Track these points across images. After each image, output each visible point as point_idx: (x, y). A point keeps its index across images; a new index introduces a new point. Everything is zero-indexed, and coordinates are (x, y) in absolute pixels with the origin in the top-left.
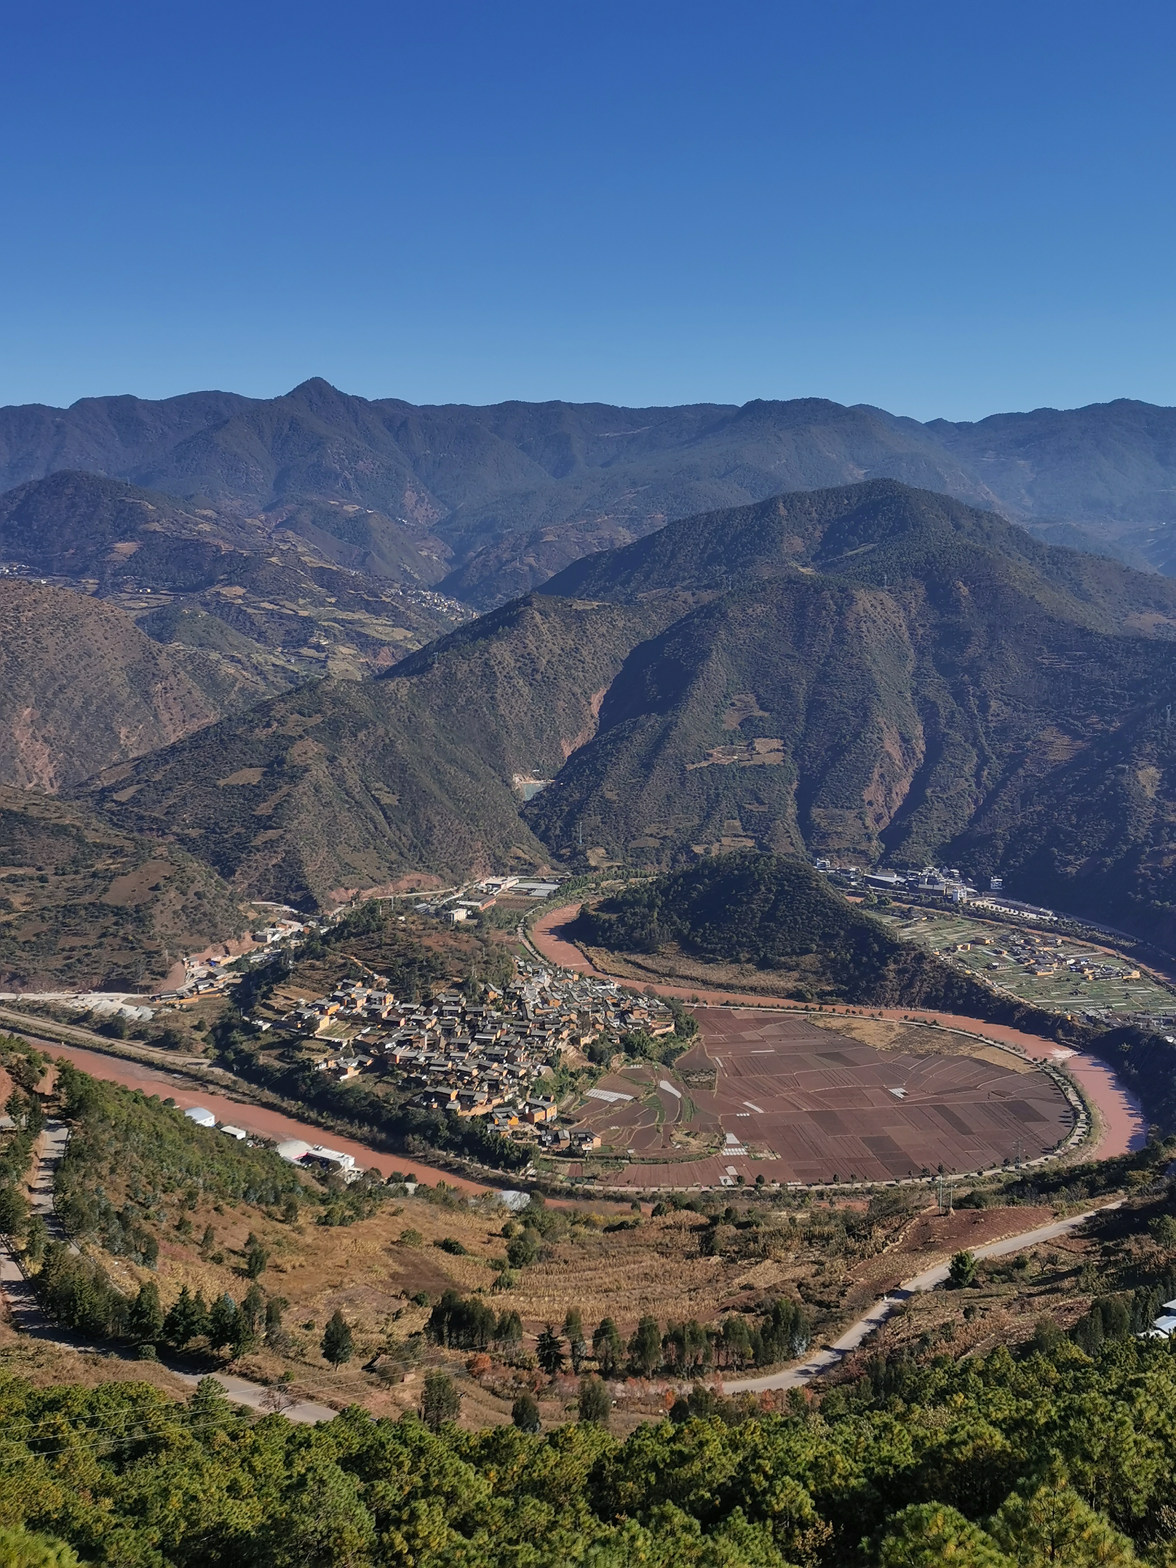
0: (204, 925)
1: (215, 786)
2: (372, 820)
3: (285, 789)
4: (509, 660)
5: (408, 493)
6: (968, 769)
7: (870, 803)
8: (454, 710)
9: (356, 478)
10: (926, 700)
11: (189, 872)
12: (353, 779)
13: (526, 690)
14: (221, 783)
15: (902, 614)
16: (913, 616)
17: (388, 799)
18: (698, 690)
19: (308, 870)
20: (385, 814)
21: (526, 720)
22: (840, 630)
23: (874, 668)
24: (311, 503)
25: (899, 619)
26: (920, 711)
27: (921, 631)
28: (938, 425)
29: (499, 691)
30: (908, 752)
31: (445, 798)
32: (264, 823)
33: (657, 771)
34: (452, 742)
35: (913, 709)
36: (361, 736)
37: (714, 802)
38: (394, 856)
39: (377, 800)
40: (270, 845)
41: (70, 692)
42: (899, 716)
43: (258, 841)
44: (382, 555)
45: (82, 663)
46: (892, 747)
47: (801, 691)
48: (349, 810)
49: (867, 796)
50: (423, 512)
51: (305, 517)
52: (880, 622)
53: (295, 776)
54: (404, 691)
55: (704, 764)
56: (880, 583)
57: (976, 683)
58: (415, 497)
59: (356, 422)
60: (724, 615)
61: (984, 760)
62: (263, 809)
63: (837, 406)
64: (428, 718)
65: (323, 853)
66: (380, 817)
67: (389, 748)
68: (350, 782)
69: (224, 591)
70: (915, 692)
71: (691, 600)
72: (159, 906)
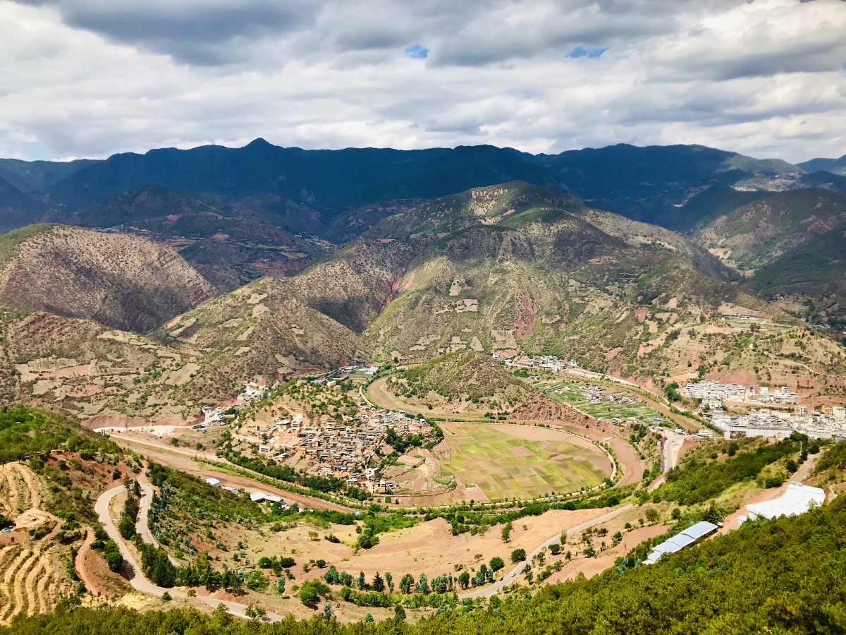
0: (215, 393)
1: (218, 328)
2: (291, 342)
3: (250, 328)
5: (304, 190)
6: (561, 311)
8: (328, 290)
9: (279, 184)
11: (206, 369)
13: (360, 280)
14: (220, 326)
15: (528, 241)
16: (533, 242)
17: (299, 332)
18: (438, 278)
19: (262, 366)
20: (297, 339)
21: (361, 293)
25: (527, 244)
27: (537, 249)
29: (348, 281)
30: (533, 304)
32: (241, 345)
33: (421, 315)
35: (534, 285)
38: (302, 358)
39: (293, 333)
40: (244, 355)
42: (528, 288)
43: (238, 353)
46: (525, 301)
48: (280, 338)
50: (311, 199)
51: (256, 202)
53: (256, 321)
54: (304, 282)
55: (442, 312)
58: (307, 193)
65: (269, 358)
66: (294, 340)
72: (193, 385)
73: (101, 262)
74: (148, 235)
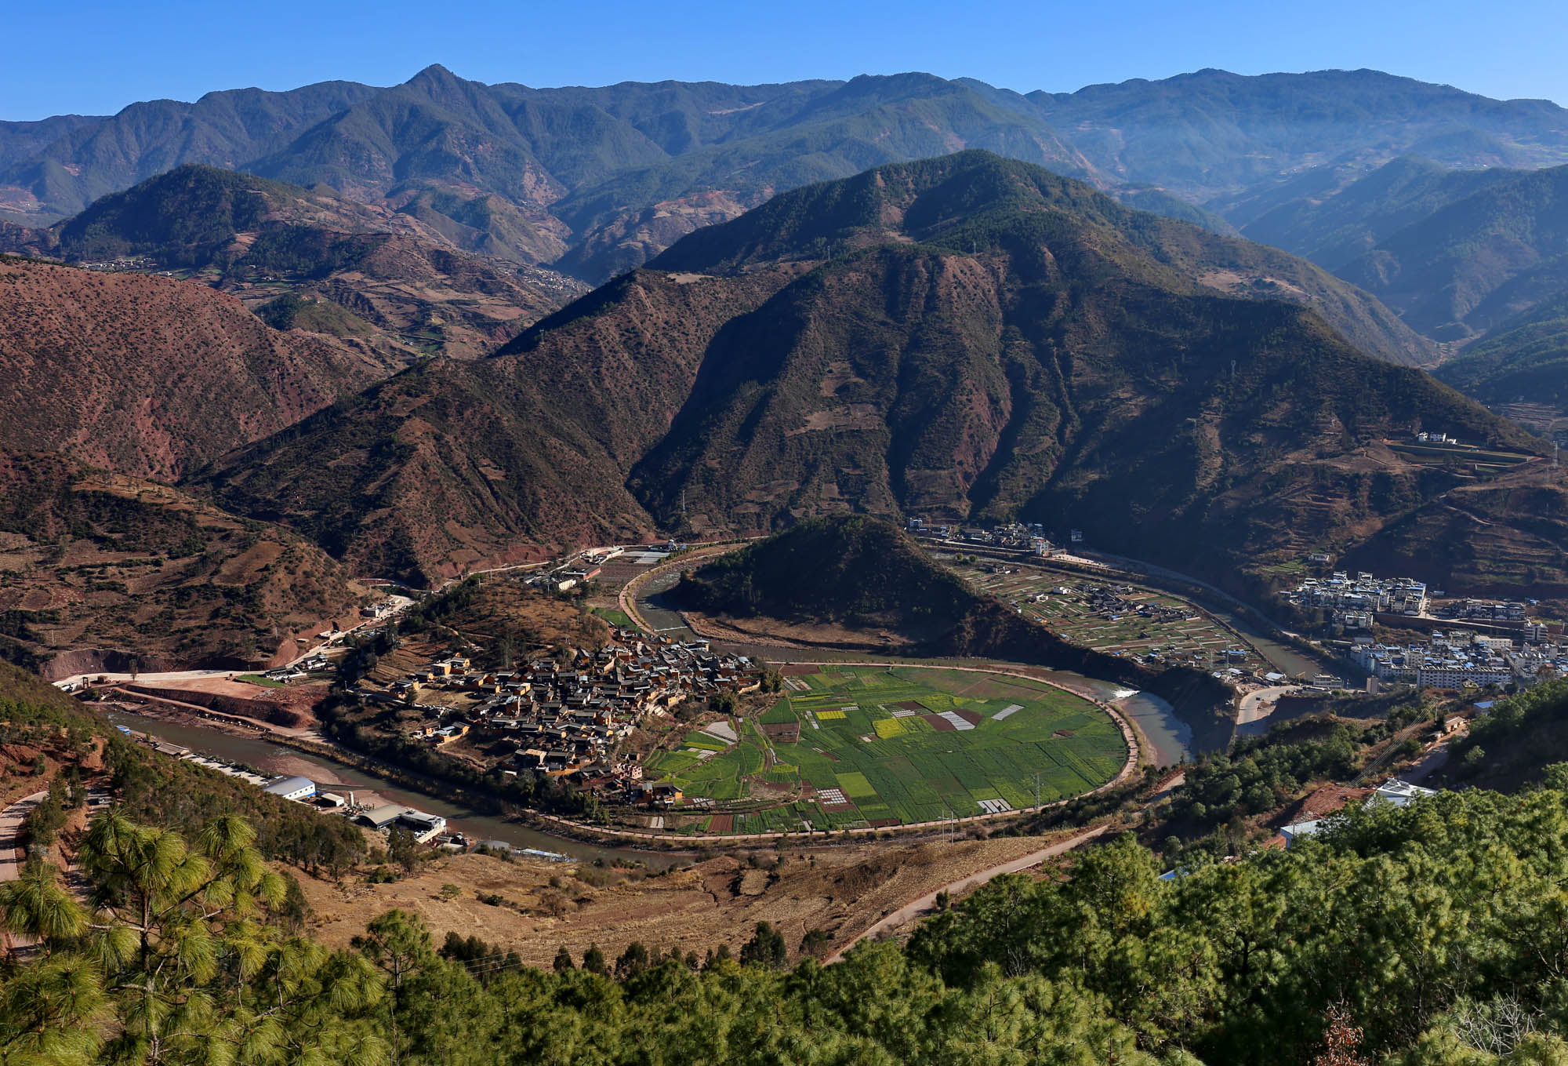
0: (314, 603)
1: (327, 468)
2: (479, 496)
3: (394, 468)
4: (614, 334)
5: (527, 174)
6: (1053, 426)
7: (961, 463)
8: (561, 386)
9: (476, 162)
10: (1012, 362)
11: (298, 553)
12: (459, 457)
13: (630, 364)
14: (331, 464)
15: (991, 279)
16: (1002, 280)
17: (495, 475)
18: (797, 359)
19: (416, 547)
20: (492, 489)
21: (632, 393)
22: (932, 297)
23: (965, 332)
24: (432, 189)
25: (988, 284)
26: (1007, 374)
27: (1009, 296)
28: (1036, 96)
29: (604, 365)
30: (996, 412)
31: (551, 473)
32: (374, 503)
33: (758, 439)
34: (559, 416)
35: (1000, 372)
36: (468, 413)
37: (811, 467)
38: (502, 530)
39: (484, 477)
40: (378, 523)
41: (189, 380)
42: (988, 378)
43: (367, 520)
44: (500, 237)
45: (200, 352)
46: (980, 407)
47: (895, 356)
48: (456, 487)
49: (958, 457)
50: (542, 192)
51: (425, 202)
52: (970, 288)
53: (405, 453)
54: (511, 369)
55: (803, 430)
56: (970, 250)
57: (1060, 344)
58: (534, 179)
59: (475, 106)
60: (821, 286)
61: (1066, 419)
62: (371, 489)
63: (939, 80)
64: (534, 394)
65: (431, 529)
66: (486, 493)
67: (494, 425)
68: (457, 459)
69: (345, 276)
70: (1003, 354)
71: (791, 272)
72: (268, 585)
73: (89, 332)
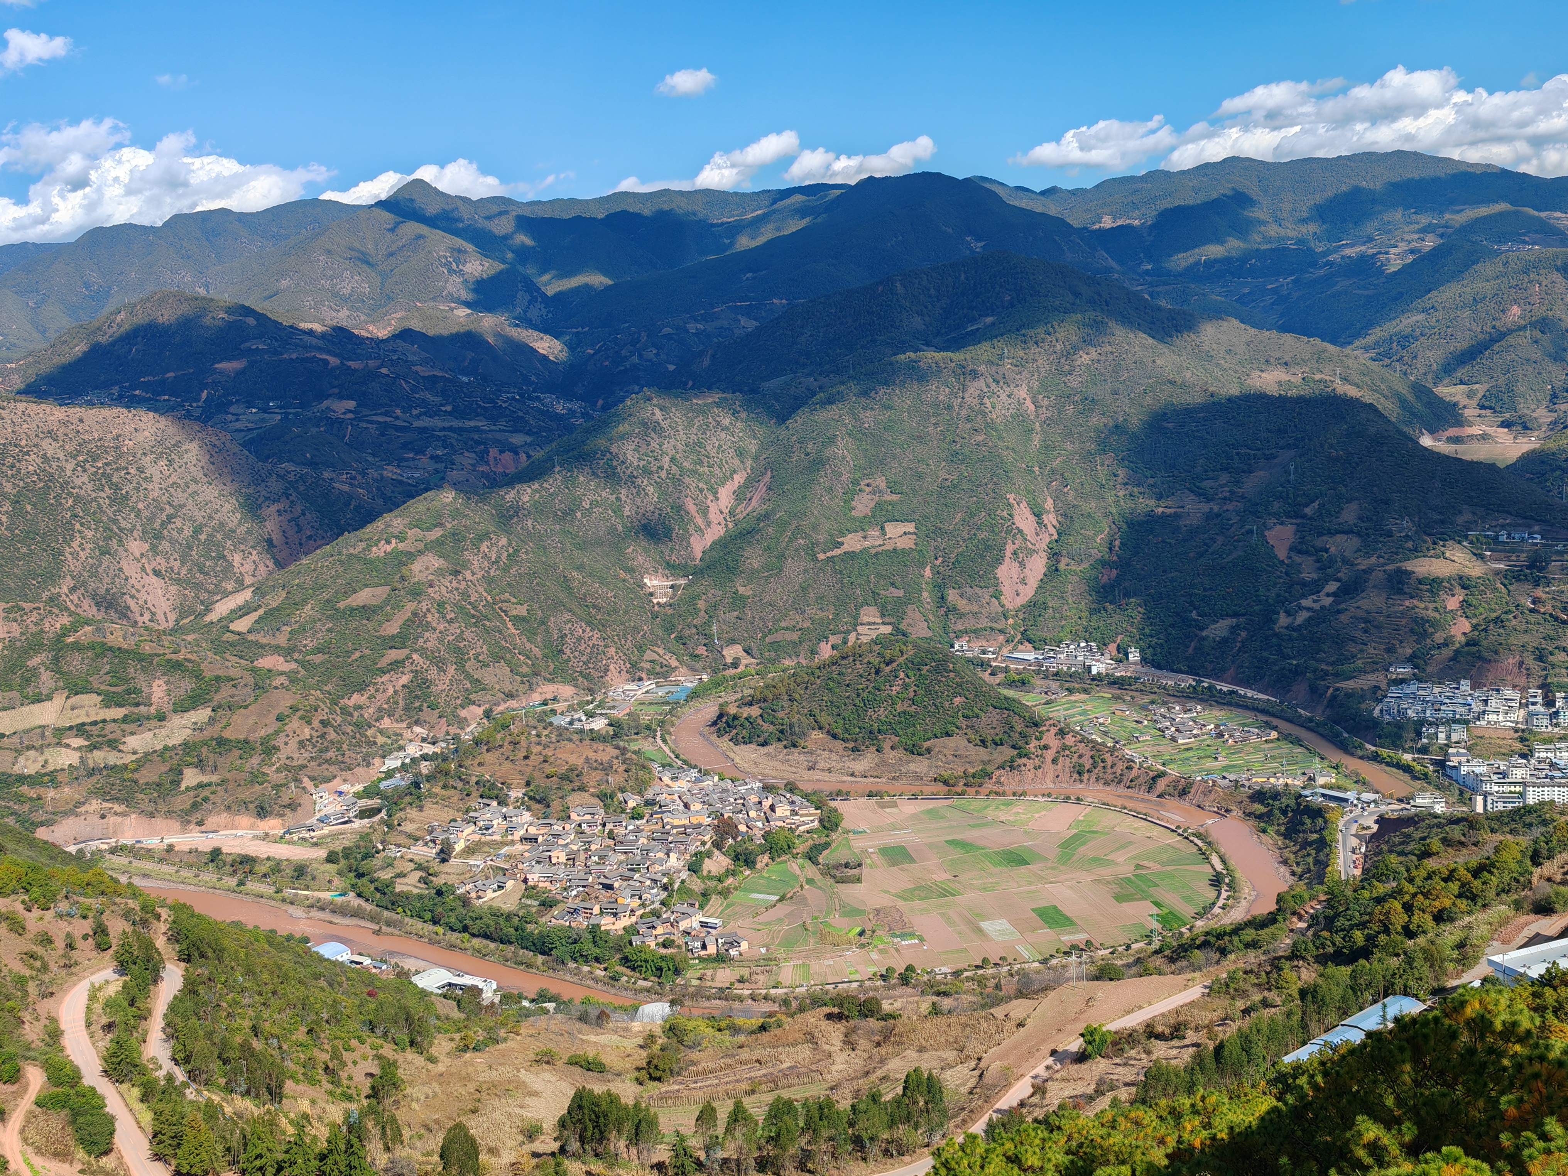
0: (331, 754)
2: (500, 633)
3: (408, 607)
4: (632, 459)
5: (520, 293)
6: (1101, 539)
8: (579, 514)
9: (465, 281)
10: (1054, 473)
11: (313, 701)
12: (477, 593)
14: (341, 605)
15: (1025, 387)
16: (1036, 388)
17: (515, 611)
18: (825, 479)
19: (436, 689)
20: (513, 626)
23: (1000, 444)
25: (1022, 393)
26: (1049, 484)
27: (1045, 403)
30: (1040, 526)
32: (389, 644)
33: (789, 563)
35: (1041, 483)
36: (484, 547)
37: (848, 591)
38: (525, 669)
39: (504, 613)
40: (396, 665)
41: (178, 522)
42: (1029, 492)
43: (383, 662)
46: (1024, 522)
48: (475, 624)
49: (1001, 574)
50: (536, 311)
52: (1004, 397)
53: (418, 593)
54: (525, 498)
55: (836, 553)
62: (388, 629)
63: (950, 179)
65: (451, 671)
66: (508, 630)
67: (513, 558)
68: (475, 596)
69: (334, 406)
72: (283, 738)
73: (69, 473)
74: (172, 409)
